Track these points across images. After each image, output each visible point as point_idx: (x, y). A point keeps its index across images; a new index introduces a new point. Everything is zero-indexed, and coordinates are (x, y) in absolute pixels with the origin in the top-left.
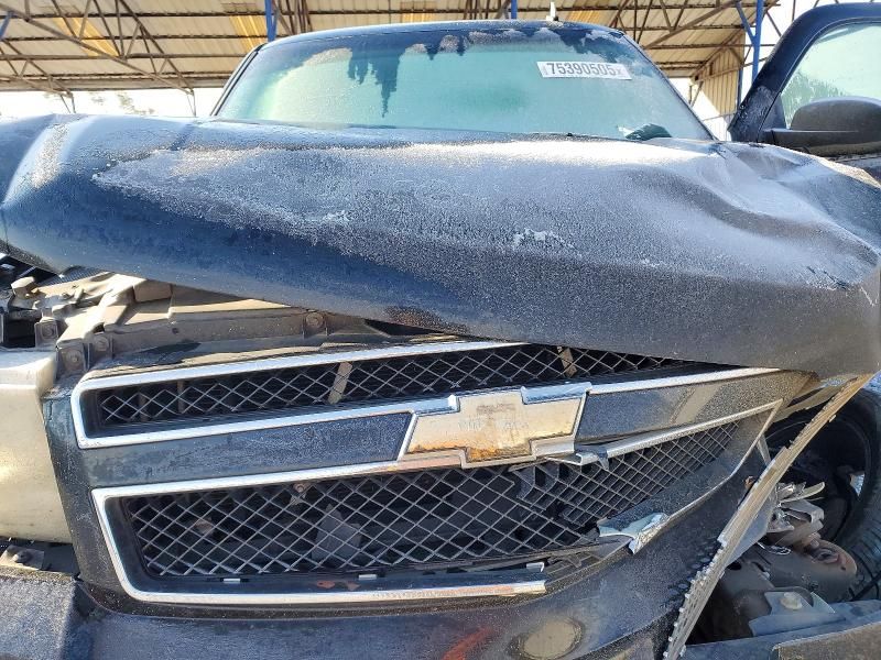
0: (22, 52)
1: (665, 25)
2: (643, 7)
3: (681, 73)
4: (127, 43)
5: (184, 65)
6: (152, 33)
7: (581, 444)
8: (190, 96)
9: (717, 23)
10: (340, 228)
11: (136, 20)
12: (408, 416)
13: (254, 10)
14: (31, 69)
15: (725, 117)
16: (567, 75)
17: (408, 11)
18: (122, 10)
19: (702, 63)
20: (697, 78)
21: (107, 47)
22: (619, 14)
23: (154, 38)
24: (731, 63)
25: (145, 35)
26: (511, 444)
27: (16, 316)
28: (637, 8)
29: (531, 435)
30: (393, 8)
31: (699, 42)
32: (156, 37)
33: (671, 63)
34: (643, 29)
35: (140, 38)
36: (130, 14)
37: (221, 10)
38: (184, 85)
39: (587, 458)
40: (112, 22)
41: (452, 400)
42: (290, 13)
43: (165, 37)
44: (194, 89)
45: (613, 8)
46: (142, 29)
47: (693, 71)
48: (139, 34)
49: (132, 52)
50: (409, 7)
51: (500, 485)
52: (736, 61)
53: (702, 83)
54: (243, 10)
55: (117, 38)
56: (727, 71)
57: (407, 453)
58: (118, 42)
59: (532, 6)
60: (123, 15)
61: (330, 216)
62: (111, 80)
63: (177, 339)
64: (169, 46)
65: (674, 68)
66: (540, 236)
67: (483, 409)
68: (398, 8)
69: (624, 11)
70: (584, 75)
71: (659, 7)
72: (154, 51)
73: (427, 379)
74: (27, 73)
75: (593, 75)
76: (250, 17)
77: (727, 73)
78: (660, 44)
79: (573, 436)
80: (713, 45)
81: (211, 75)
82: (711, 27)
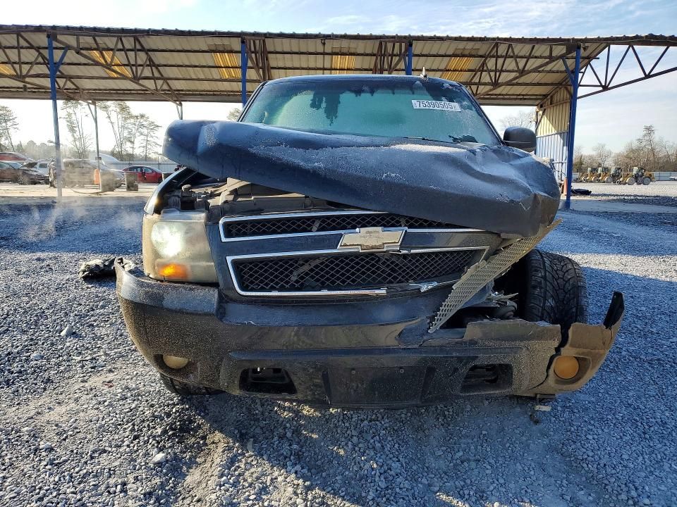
0: (64, 72)
1: (516, 69)
2: (501, 57)
3: (531, 102)
4: (140, 69)
5: (177, 85)
6: (157, 63)
7: (402, 247)
8: (179, 107)
9: (555, 69)
10: (320, 168)
11: (147, 54)
12: (341, 235)
13: (229, 49)
14: (69, 85)
15: (560, 134)
16: (427, 107)
17: (337, 54)
18: (138, 47)
19: (545, 96)
20: (541, 106)
21: (127, 72)
22: (485, 61)
23: (157, 66)
24: (565, 98)
25: (152, 64)
26: (377, 244)
27: (185, 199)
28: (497, 57)
29: (385, 242)
30: (326, 51)
31: (542, 82)
32: (159, 66)
33: (523, 95)
34: (502, 71)
35: (148, 65)
36: (143, 49)
37: (206, 48)
38: (176, 99)
39: (404, 252)
40: (131, 54)
41: (357, 230)
42: (255, 52)
43: (165, 66)
44: (183, 103)
45: (481, 56)
46: (150, 60)
47: (539, 101)
48: (148, 63)
49: (143, 75)
50: (337, 51)
51: (373, 259)
52: (568, 96)
53: (545, 110)
54: (221, 49)
55: (133, 65)
56: (562, 103)
57: (341, 246)
58: (134, 68)
59: (424, 53)
60: (139, 50)
61: (316, 164)
62: (124, 94)
63: (256, 208)
64: (168, 72)
65: (525, 99)
66: (393, 175)
67: (368, 232)
68: (330, 51)
69: (489, 59)
70: (436, 108)
71: (512, 57)
72: (157, 74)
73: (349, 223)
74: (66, 87)
75: (440, 108)
76: (226, 54)
77: (562, 104)
78: (515, 81)
79: (399, 244)
80: (552, 84)
81: (194, 93)
82: (550, 71)
